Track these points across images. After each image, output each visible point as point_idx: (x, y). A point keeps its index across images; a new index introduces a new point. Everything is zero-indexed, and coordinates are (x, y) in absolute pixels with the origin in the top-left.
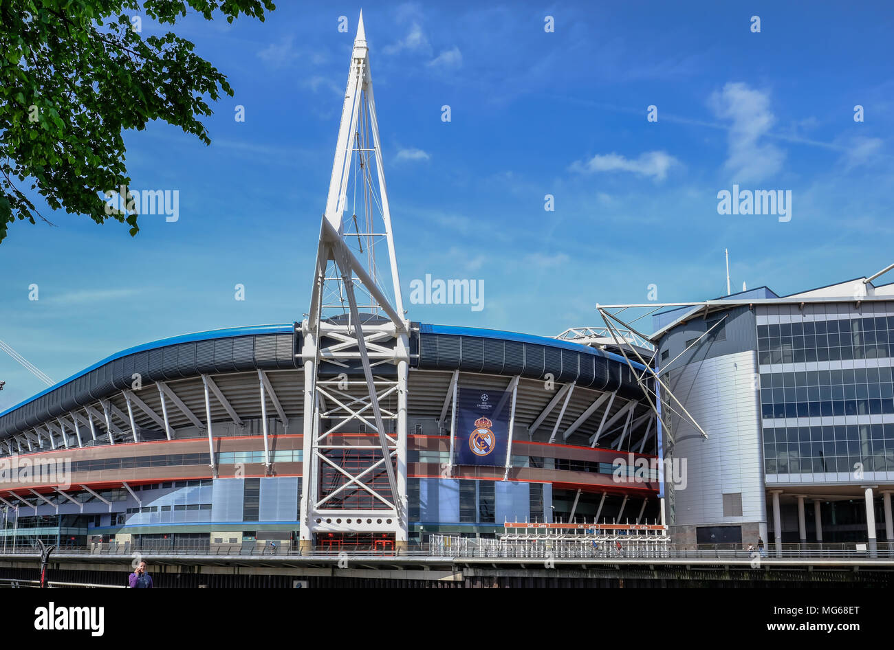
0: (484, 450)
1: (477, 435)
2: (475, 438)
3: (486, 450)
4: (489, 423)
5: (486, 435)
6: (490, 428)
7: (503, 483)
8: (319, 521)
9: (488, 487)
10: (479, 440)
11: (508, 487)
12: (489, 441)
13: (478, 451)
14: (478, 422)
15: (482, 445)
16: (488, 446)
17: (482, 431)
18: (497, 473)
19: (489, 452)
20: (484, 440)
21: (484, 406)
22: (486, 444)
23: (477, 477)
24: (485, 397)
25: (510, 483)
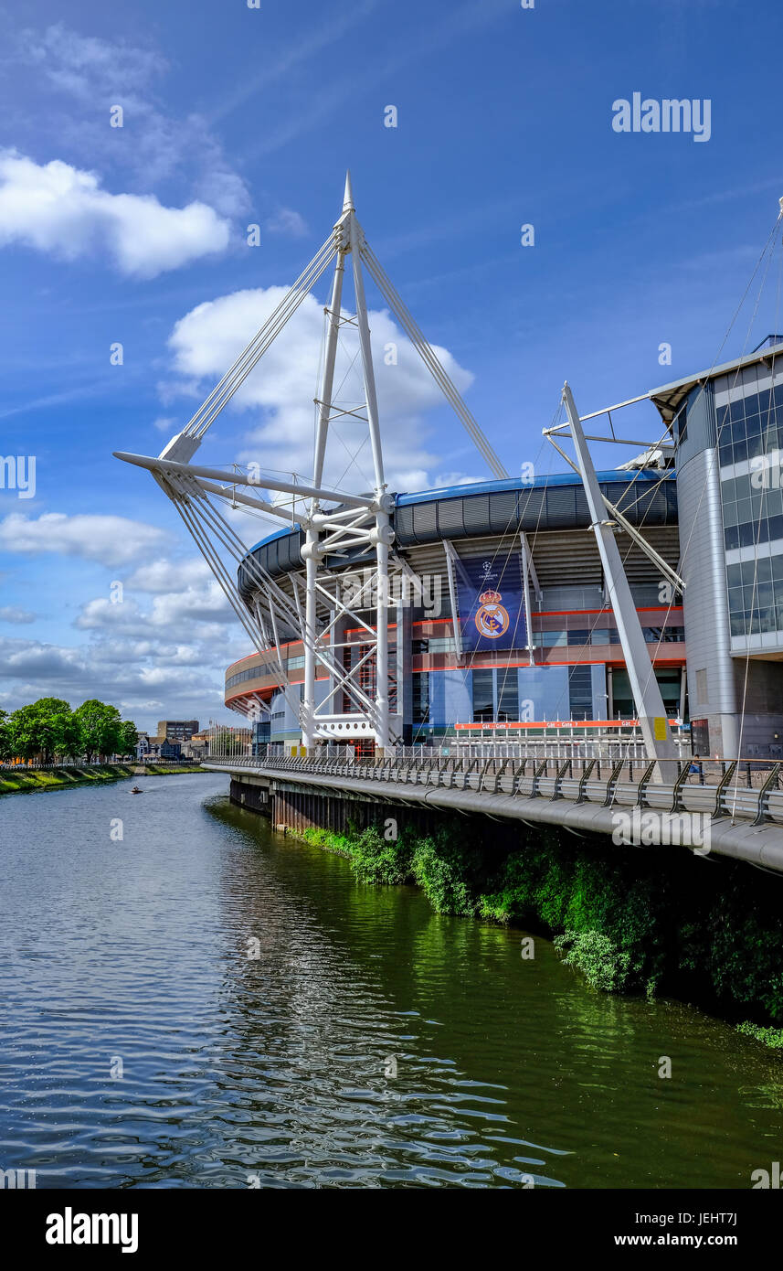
0: (496, 630)
1: (484, 613)
2: (482, 617)
3: (499, 630)
4: (497, 596)
5: (495, 612)
6: (500, 603)
7: (528, 670)
8: (318, 727)
9: (511, 676)
10: (488, 619)
11: (536, 674)
12: (500, 619)
13: (488, 632)
14: (483, 598)
15: (492, 625)
16: (501, 626)
17: (490, 608)
18: (519, 657)
19: (503, 633)
20: (494, 619)
21: (487, 576)
22: (497, 623)
23: (493, 664)
24: (487, 566)
25: (539, 669)
